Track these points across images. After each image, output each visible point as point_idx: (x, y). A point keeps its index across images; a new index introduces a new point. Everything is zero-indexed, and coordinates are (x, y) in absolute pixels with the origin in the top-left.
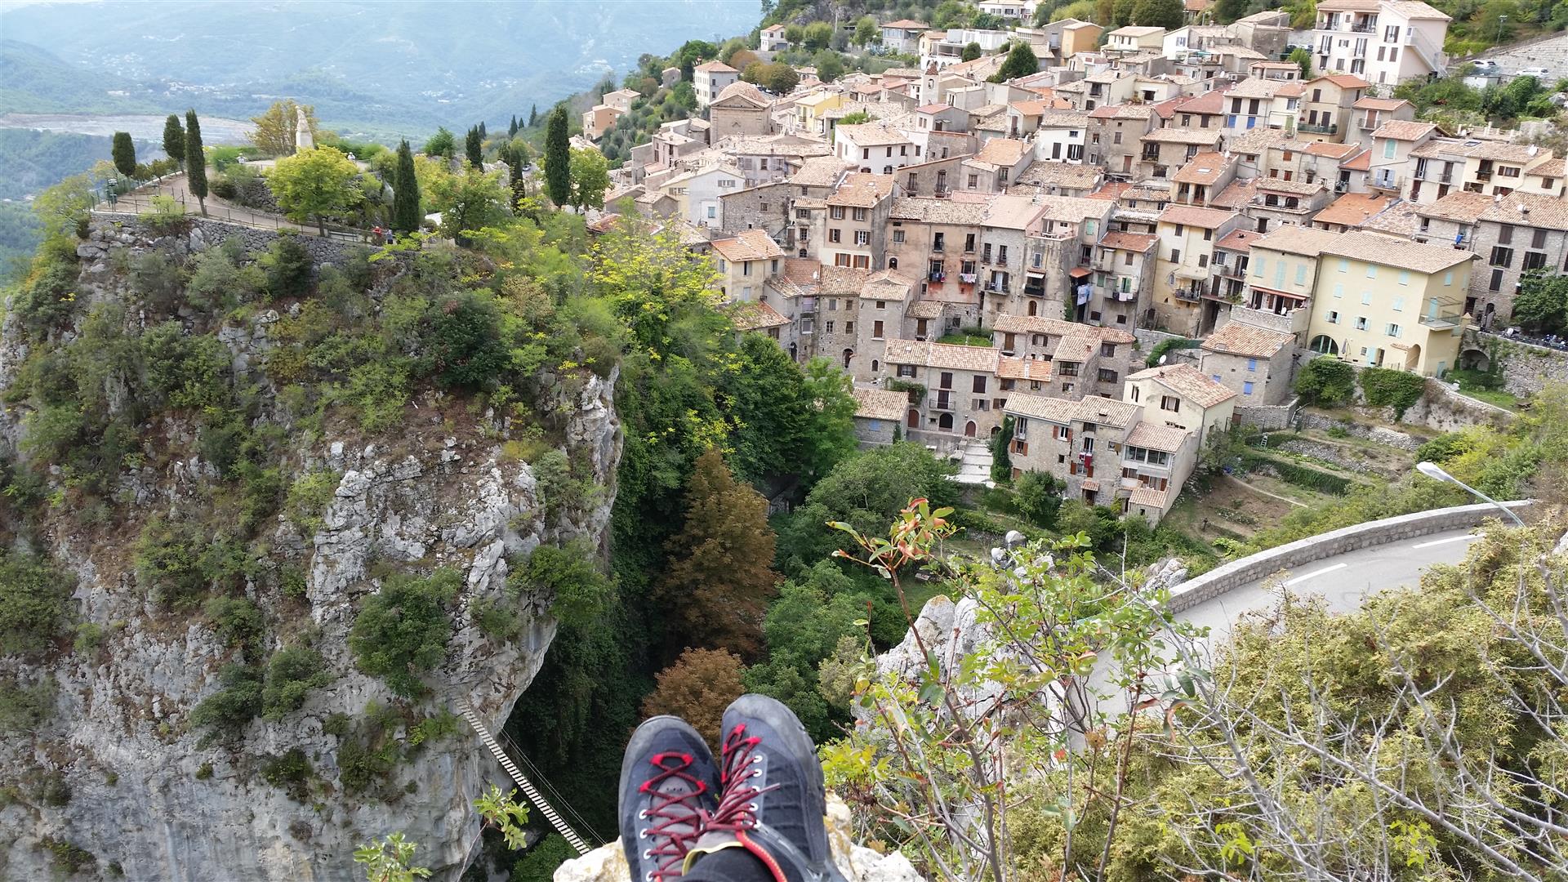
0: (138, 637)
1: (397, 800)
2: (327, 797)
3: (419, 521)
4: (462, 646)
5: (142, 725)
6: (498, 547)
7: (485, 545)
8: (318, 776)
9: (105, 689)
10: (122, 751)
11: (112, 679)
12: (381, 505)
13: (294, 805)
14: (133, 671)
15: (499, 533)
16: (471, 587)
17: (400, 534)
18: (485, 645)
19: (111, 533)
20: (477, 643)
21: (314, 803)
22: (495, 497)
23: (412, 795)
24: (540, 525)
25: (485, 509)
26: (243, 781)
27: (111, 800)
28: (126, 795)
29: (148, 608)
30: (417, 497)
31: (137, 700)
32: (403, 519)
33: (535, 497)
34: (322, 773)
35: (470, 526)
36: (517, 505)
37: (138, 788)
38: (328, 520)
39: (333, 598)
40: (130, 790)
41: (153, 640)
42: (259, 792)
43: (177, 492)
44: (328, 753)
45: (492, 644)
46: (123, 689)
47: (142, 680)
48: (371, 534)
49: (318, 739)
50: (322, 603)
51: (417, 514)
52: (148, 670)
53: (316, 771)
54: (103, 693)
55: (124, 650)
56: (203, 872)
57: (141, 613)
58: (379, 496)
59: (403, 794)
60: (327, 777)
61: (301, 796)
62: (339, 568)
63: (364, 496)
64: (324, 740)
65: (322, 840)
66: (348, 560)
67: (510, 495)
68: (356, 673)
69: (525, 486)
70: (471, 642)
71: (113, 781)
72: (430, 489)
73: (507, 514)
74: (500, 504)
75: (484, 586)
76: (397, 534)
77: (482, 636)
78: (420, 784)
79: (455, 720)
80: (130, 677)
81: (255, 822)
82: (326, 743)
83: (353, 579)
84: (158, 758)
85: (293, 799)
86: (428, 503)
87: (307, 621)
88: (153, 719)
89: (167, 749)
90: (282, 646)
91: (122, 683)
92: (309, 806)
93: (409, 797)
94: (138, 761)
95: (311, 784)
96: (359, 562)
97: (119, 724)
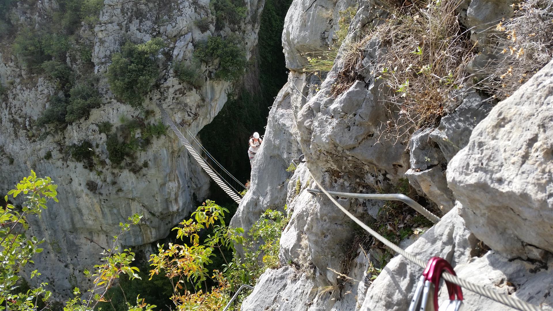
0: (19, 87)
1: (138, 171)
2: (103, 168)
3: (149, 23)
4: (168, 88)
5: (22, 133)
6: (189, 37)
7: (182, 36)
8: (98, 156)
9: (5, 115)
10: (15, 147)
11: (8, 109)
12: (129, 14)
13: (87, 171)
14: (17, 106)
15: (190, 30)
16: (174, 57)
17: (139, 30)
18: (181, 89)
19: (8, 38)
20: (177, 87)
21: (97, 171)
22: (187, 9)
23: (146, 169)
24: (212, 27)
25: (181, 15)
26: (64, 160)
27: (13, 172)
28: (18, 169)
29: (23, 73)
30: (148, 10)
31: (20, 120)
32: (141, 22)
33: (210, 11)
34: (100, 155)
35: (174, 24)
36: (199, 14)
37: (22, 165)
38: (101, 19)
39: (103, 60)
40: (19, 167)
41: (24, 88)
42: (72, 164)
43: (39, 16)
44: (103, 144)
45: (185, 89)
46: (13, 115)
47: (22, 110)
48: (124, 29)
49: (98, 136)
50: (98, 64)
51: (148, 19)
52: (23, 104)
53: (98, 153)
54: (4, 116)
55: (13, 95)
56: (54, 209)
57: (20, 75)
58: (128, 9)
59: (141, 168)
60: (103, 157)
61: (90, 166)
62: (106, 44)
63: (120, 6)
64: (100, 136)
65: (102, 191)
66: (111, 40)
67: (195, 9)
68: (115, 101)
69: (204, 5)
70: (173, 86)
71: (12, 162)
72: (155, 6)
73: (193, 18)
74: (189, 12)
75: (181, 57)
76: (137, 29)
77: (180, 84)
78: (149, 162)
79: (167, 129)
80: (17, 109)
81: (73, 183)
82: (101, 138)
83: (114, 51)
84: (29, 150)
85: (86, 168)
86: (154, 14)
87: (92, 75)
88: (26, 129)
89: (32, 145)
90: (79, 86)
91: (13, 112)
92: (94, 172)
93: (144, 170)
94: (21, 151)
95: (95, 160)
96: (117, 42)
97: (12, 133)
